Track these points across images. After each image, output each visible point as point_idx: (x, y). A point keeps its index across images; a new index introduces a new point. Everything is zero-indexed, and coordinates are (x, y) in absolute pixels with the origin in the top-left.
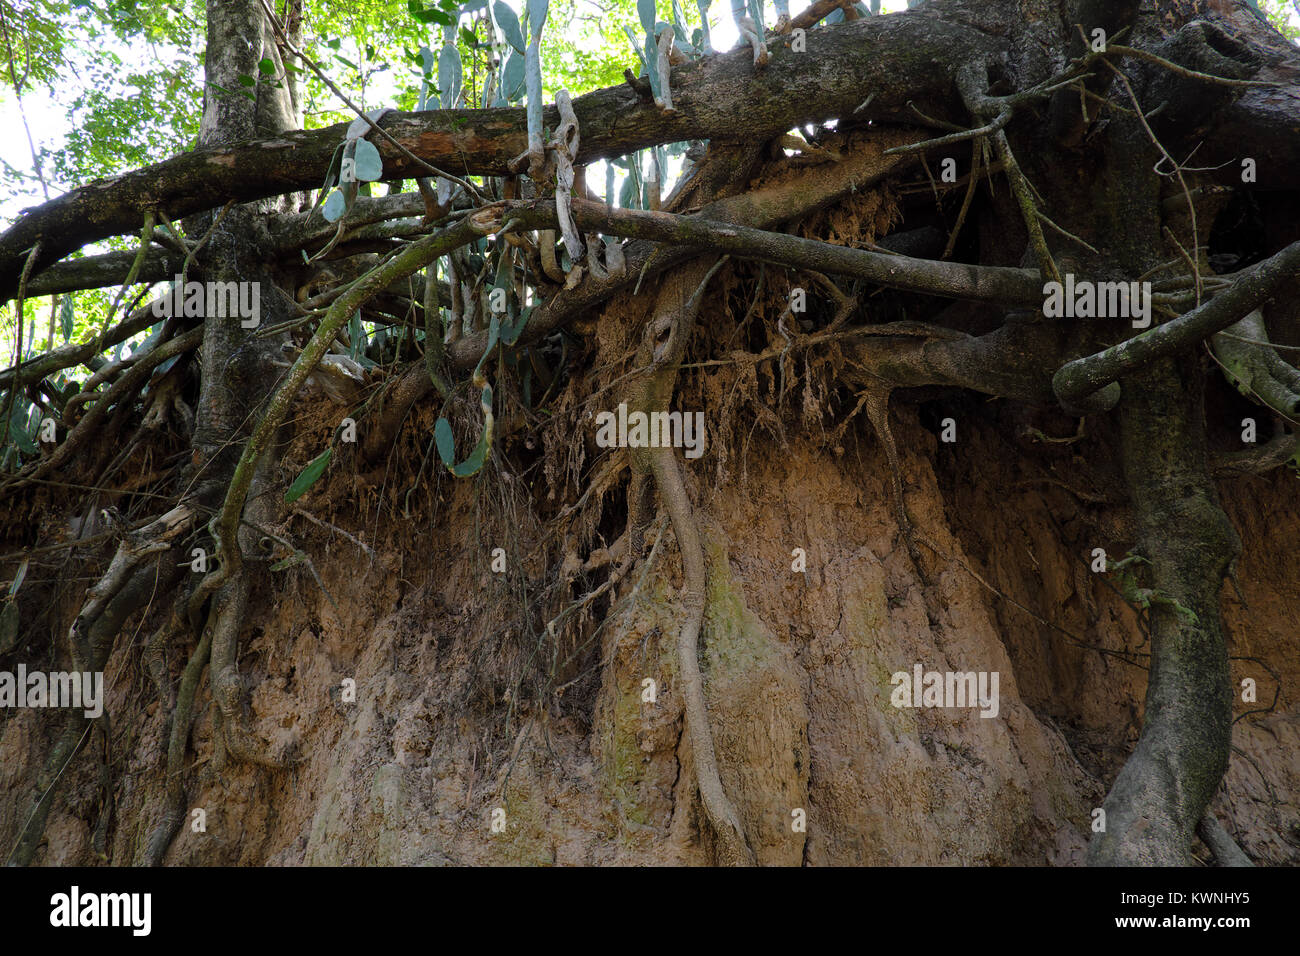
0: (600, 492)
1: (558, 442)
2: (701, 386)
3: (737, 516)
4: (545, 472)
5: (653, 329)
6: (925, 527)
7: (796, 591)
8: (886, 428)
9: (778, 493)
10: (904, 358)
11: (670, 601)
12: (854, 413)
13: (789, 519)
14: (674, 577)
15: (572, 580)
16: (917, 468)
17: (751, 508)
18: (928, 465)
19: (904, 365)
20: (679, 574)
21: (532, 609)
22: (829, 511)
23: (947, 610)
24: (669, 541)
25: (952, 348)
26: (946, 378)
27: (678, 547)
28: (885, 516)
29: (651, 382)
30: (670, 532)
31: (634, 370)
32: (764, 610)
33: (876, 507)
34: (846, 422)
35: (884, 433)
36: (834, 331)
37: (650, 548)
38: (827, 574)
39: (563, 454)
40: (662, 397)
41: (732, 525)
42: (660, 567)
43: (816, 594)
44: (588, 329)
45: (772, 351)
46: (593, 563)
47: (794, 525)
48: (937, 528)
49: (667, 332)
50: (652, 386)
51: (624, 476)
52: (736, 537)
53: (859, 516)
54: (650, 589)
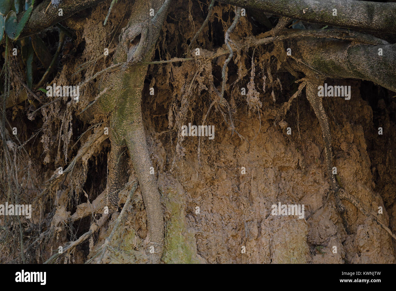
0: (85, 160)
1: (52, 117)
2: (169, 75)
3: (195, 179)
4: (42, 141)
5: (127, 36)
6: (351, 187)
7: (239, 239)
8: (321, 108)
9: (232, 159)
10: (333, 57)
11: (135, 249)
12: (295, 96)
13: (239, 181)
14: (140, 229)
15: (60, 229)
16: (351, 137)
17: (208, 171)
18: (360, 133)
19: (333, 63)
20: (144, 227)
21: (28, 251)
22: (271, 174)
23: (359, 256)
24: (137, 201)
25: (368, 53)
26: (363, 76)
27: (143, 206)
28: (319, 176)
29: (126, 75)
30: (138, 193)
31: (113, 66)
32: (211, 255)
33: (313, 169)
34: (290, 101)
35: (320, 112)
36: (277, 34)
37: (122, 205)
38: (263, 227)
39: (56, 127)
40: (135, 86)
41: (191, 185)
42: (129, 222)
43: (254, 243)
44: (78, 26)
45: (225, 50)
46: (79, 215)
47: (242, 186)
48: (360, 188)
49: (138, 37)
50: (126, 79)
51: (106, 145)
52: (195, 194)
53: (298, 177)
54: (121, 239)
